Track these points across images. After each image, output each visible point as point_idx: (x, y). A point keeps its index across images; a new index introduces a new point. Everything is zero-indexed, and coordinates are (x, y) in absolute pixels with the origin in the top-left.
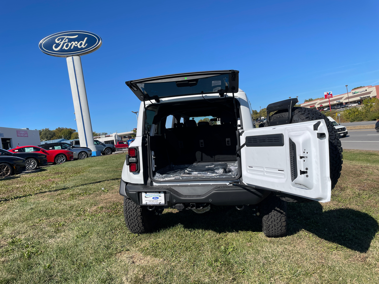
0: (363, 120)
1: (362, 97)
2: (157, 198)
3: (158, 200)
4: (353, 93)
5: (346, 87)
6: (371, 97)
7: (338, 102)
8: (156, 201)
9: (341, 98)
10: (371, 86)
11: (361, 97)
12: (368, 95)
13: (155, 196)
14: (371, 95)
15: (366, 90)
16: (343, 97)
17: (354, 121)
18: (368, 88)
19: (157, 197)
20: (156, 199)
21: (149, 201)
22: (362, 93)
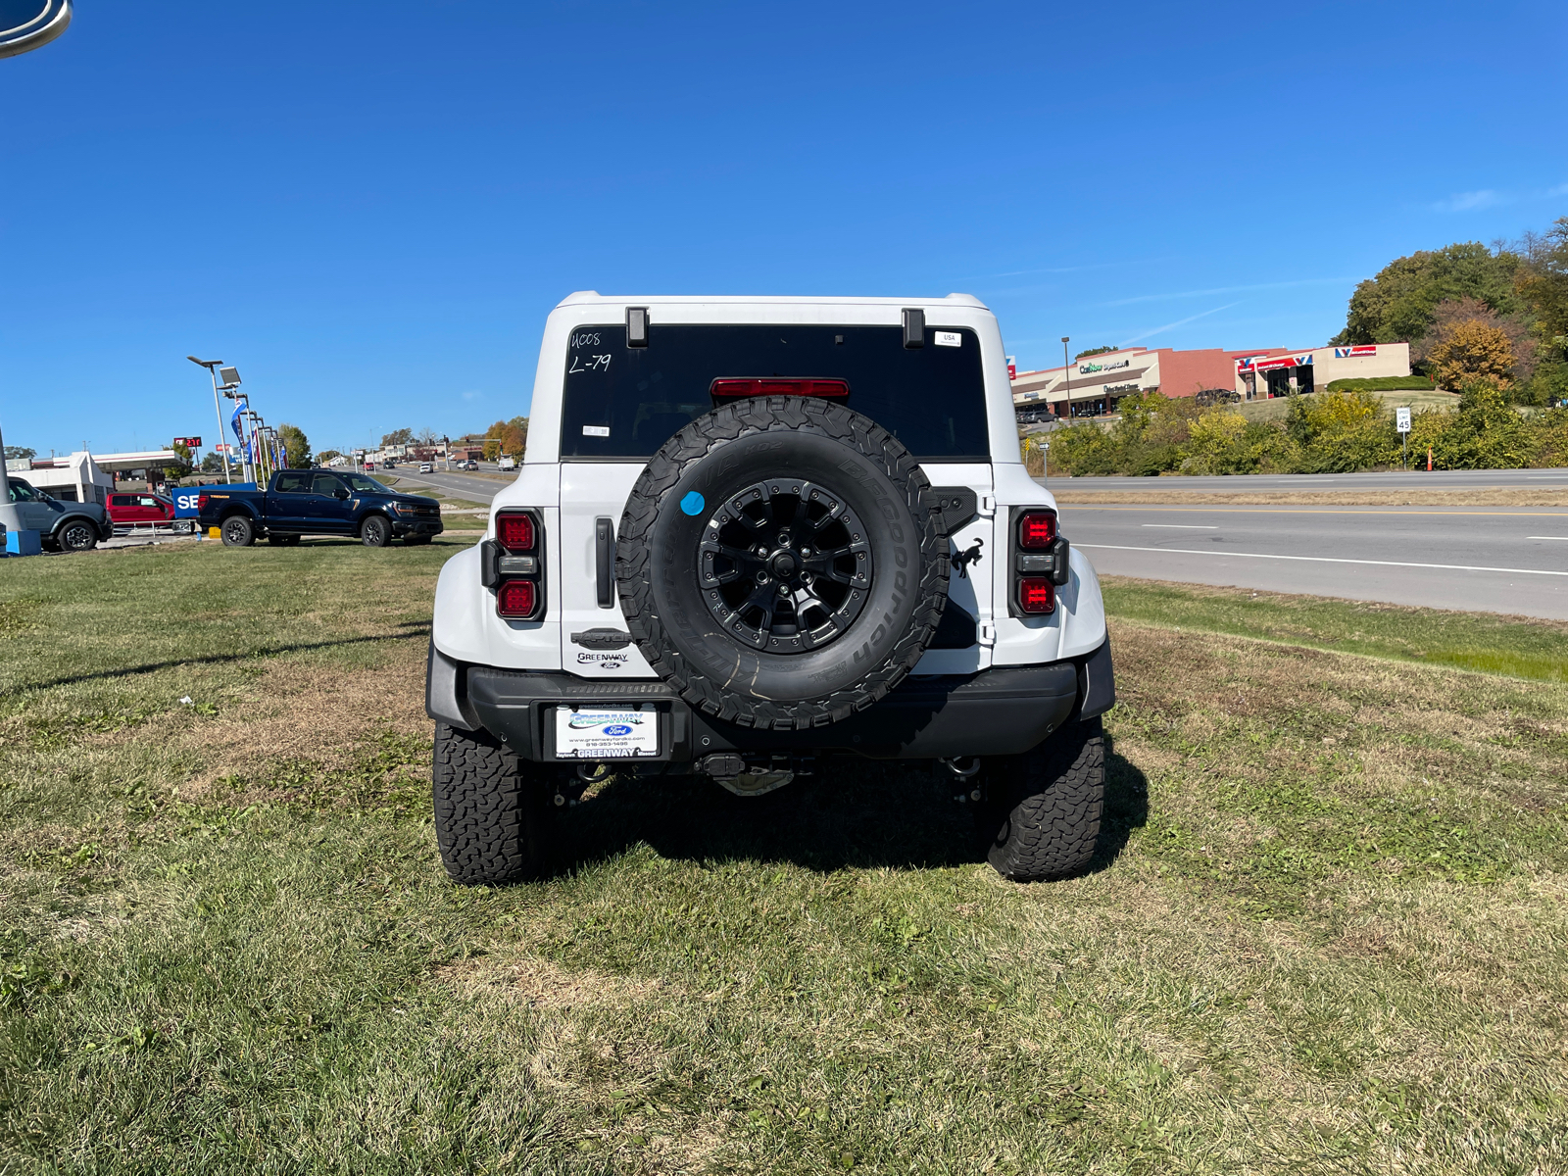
0: (1115, 472)
1: (1112, 385)
2: (624, 732)
3: (630, 739)
4: (1082, 370)
5: (1064, 344)
6: (1141, 390)
7: (1029, 399)
8: (620, 741)
9: (1042, 385)
10: (1146, 349)
11: (1109, 385)
12: (1132, 382)
13: (615, 724)
14: (1142, 384)
15: (1127, 363)
16: (1048, 382)
17: (1086, 472)
18: (1135, 355)
19: (623, 728)
20: (620, 734)
21: (588, 745)
22: (1113, 371)
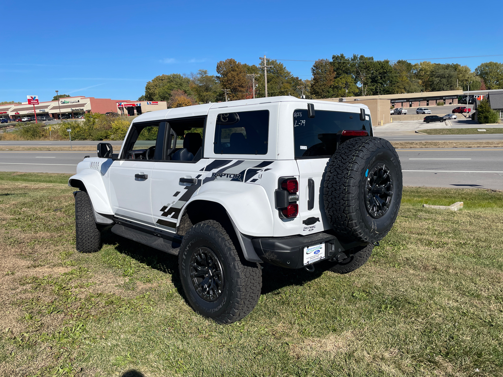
0: (86, 139)
1: (74, 109)
3: (319, 254)
4: (62, 102)
5: (56, 93)
6: (85, 111)
7: (42, 112)
8: (317, 256)
9: (46, 107)
10: (85, 97)
11: (73, 108)
12: (81, 108)
14: (85, 109)
15: (79, 101)
16: (49, 106)
17: (75, 139)
18: (81, 99)
19: (318, 251)
21: (311, 259)
22: (73, 104)
